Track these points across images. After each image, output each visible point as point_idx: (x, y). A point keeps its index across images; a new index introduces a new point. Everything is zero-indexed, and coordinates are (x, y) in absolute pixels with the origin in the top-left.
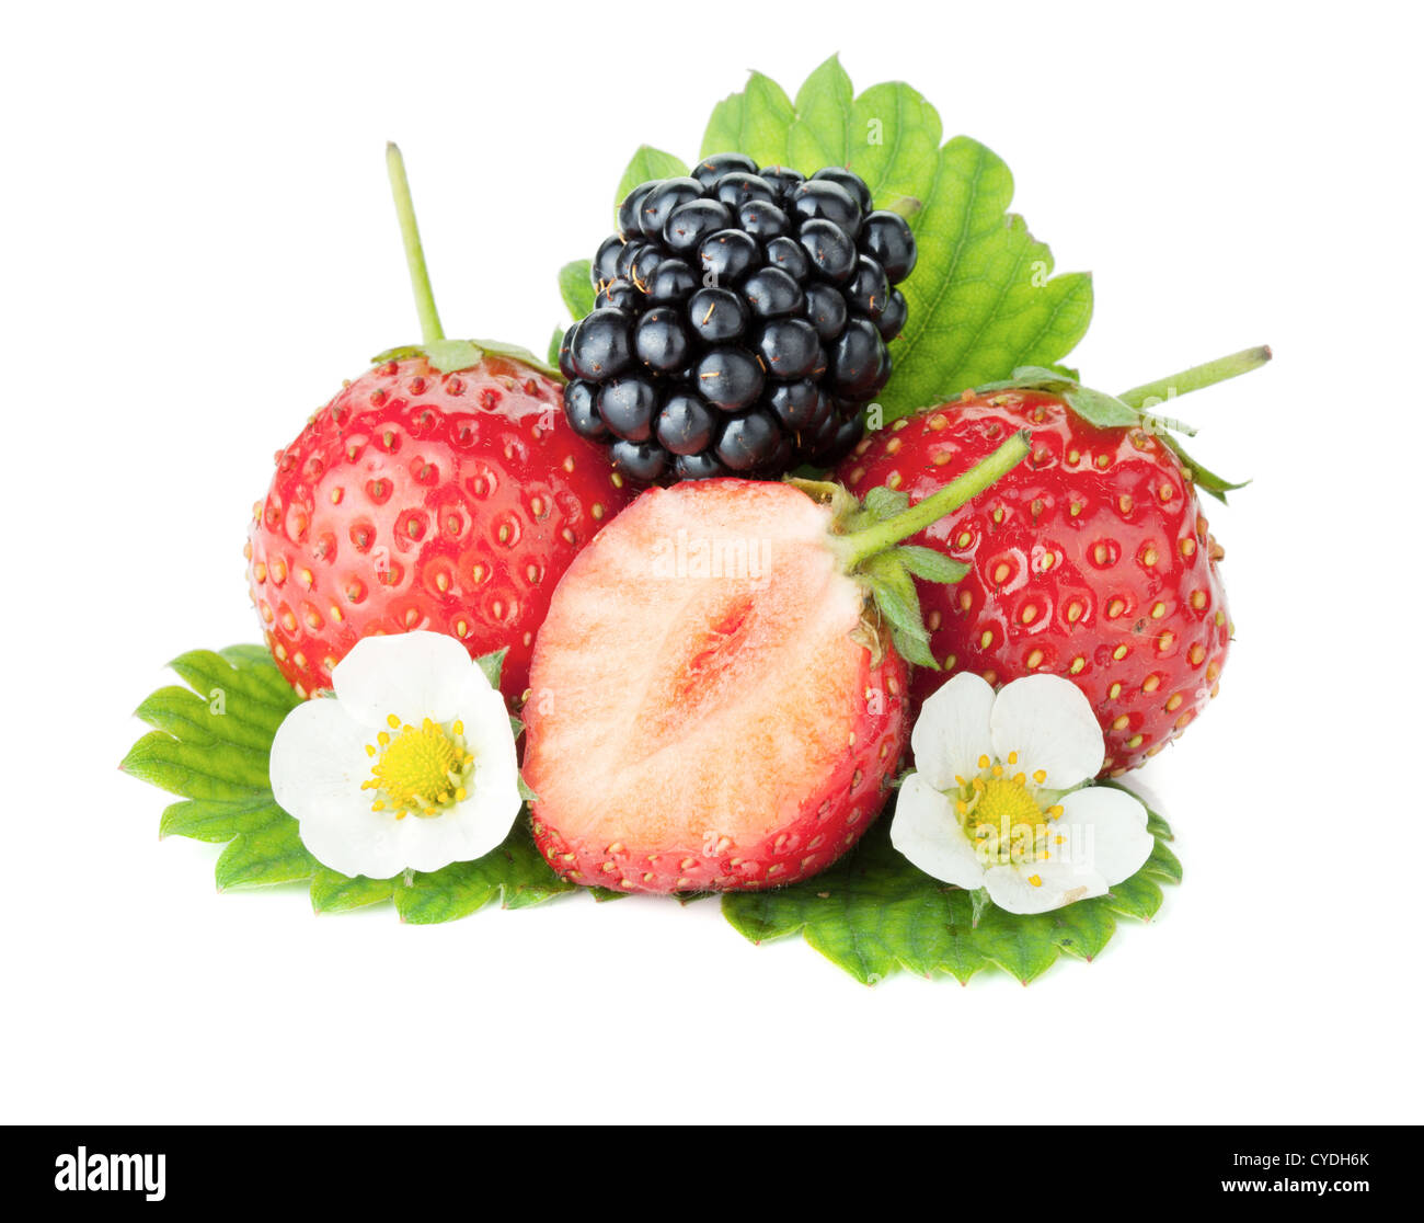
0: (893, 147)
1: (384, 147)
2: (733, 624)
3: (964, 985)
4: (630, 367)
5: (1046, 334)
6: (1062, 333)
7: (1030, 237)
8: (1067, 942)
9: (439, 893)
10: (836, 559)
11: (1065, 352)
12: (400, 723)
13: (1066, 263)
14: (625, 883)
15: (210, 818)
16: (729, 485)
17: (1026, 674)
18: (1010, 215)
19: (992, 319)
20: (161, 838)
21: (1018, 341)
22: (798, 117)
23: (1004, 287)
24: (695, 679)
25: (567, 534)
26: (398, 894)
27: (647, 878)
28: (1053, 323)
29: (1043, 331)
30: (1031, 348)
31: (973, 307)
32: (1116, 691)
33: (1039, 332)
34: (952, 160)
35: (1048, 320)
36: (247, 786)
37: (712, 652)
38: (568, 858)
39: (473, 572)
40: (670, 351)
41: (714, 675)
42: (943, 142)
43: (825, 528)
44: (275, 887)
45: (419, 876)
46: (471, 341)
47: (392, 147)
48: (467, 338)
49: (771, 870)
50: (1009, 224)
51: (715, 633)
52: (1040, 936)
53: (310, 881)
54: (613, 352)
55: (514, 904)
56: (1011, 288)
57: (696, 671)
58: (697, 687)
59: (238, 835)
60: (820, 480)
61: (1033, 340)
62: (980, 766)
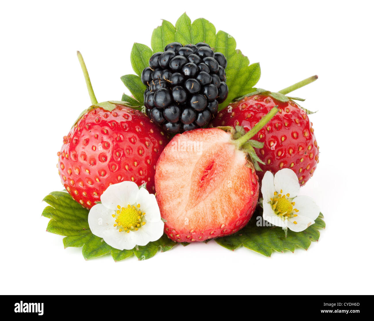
0: (204, 36)
1: (76, 53)
2: (210, 167)
3: (293, 253)
4: (172, 103)
5: (249, 80)
6: (254, 79)
7: (243, 56)
8: (311, 237)
9: (145, 251)
10: (236, 146)
11: (255, 84)
12: (120, 207)
13: (252, 61)
14: (193, 240)
15: (75, 241)
16: (199, 131)
17: (280, 169)
18: (237, 50)
19: (236, 78)
20: (65, 248)
21: (242, 83)
22: (177, 30)
23: (238, 69)
24: (203, 183)
25: (155, 150)
26: (135, 253)
27: (200, 238)
28: (251, 77)
29: (248, 79)
30: (245, 84)
31: (232, 75)
32: (301, 170)
33: (247, 80)
34: (219, 37)
35: (249, 76)
36: (74, 230)
37: (206, 175)
38: (178, 236)
39: (134, 163)
40: (181, 97)
41: (208, 181)
42: (217, 33)
43: (231, 138)
44: (102, 256)
45: (139, 247)
46: (108, 102)
47: (78, 52)
48: (107, 101)
49: (233, 231)
50: (238, 52)
51: (206, 170)
52: (303, 237)
53: (110, 254)
54: (166, 99)
55: (164, 250)
56: (240, 69)
57: (203, 181)
58: (204, 185)
59: (84, 244)
60: (226, 126)
61: (245, 82)
62: (274, 195)
